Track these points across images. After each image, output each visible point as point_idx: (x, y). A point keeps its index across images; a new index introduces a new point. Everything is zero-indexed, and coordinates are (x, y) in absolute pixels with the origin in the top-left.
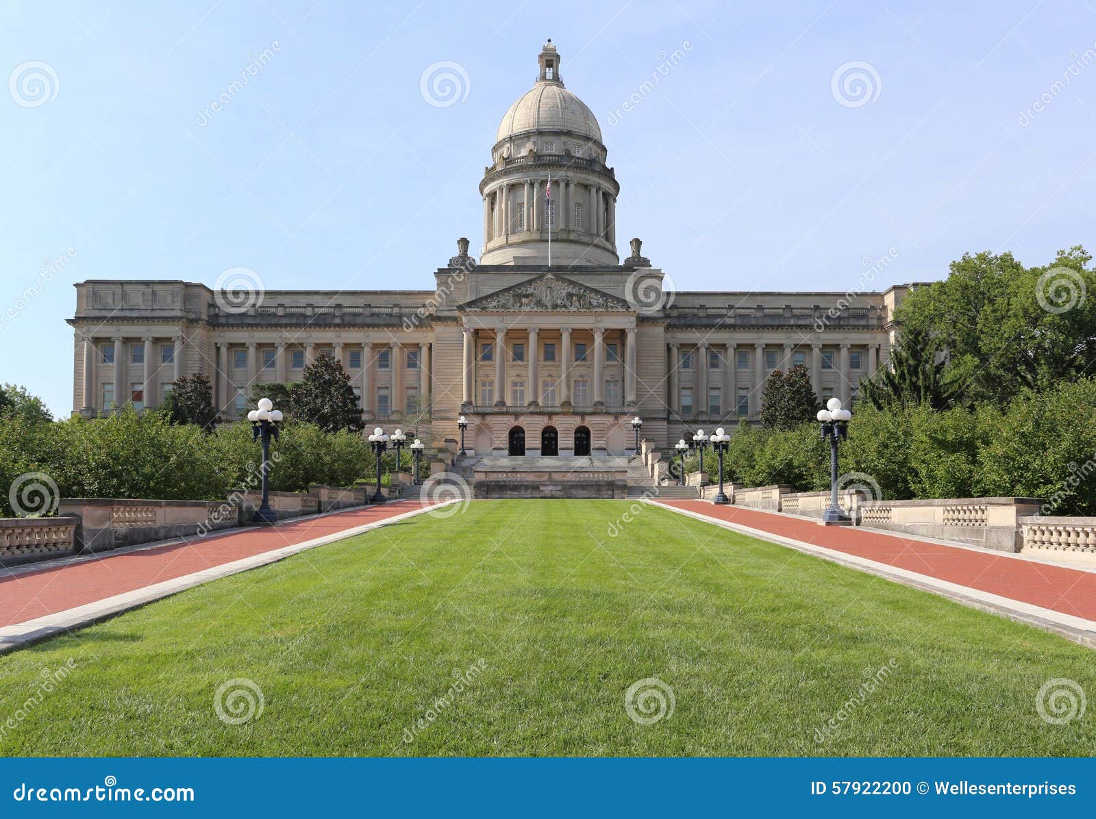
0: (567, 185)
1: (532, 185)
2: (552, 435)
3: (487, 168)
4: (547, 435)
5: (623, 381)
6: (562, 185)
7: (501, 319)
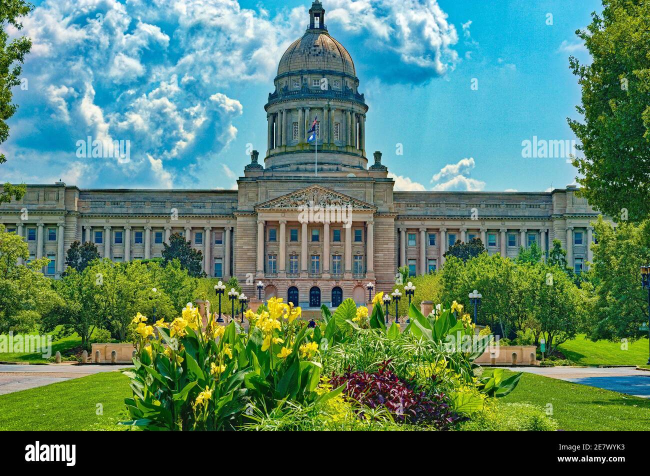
0: (329, 110)
1: (304, 111)
2: (317, 292)
3: (270, 94)
4: (313, 292)
5: (366, 255)
6: (326, 111)
7: (283, 215)
